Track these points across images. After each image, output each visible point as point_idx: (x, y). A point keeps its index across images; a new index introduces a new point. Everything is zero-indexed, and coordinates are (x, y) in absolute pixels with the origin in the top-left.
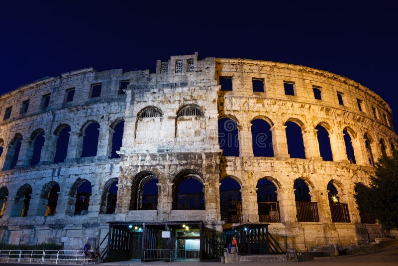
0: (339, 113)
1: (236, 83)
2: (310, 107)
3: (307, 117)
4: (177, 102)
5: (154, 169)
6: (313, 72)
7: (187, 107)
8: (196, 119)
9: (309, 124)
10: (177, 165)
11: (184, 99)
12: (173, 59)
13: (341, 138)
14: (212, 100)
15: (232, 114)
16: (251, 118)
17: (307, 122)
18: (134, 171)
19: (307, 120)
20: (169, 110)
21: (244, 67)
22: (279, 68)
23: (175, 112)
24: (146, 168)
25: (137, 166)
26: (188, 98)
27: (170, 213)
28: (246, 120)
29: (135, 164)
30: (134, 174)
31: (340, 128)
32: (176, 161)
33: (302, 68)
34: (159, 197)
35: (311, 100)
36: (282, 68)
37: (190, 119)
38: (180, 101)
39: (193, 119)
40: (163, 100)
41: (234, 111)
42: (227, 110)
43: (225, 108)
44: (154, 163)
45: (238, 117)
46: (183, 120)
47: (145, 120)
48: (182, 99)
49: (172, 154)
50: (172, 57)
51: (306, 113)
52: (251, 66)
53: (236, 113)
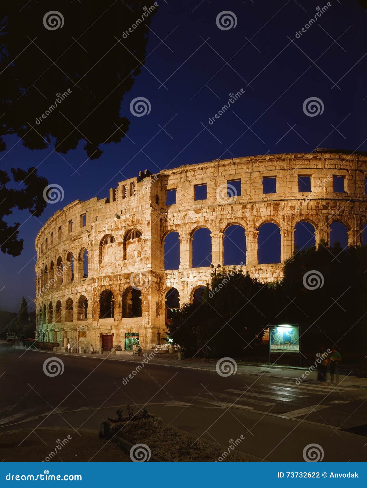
0: (293, 205)
1: (179, 195)
2: (253, 206)
3: (248, 219)
4: (123, 228)
5: (111, 288)
6: (265, 159)
7: (133, 231)
8: (138, 241)
9: (249, 226)
10: (124, 283)
11: (128, 224)
12: (121, 184)
13: (290, 235)
14: (147, 222)
15: (174, 229)
16: (190, 230)
17: (247, 224)
18: (100, 290)
19: (248, 222)
20: (118, 237)
21: (189, 174)
22: (223, 166)
23: (123, 238)
24: (106, 287)
25: (102, 286)
26: (130, 223)
27: (121, 320)
28: (185, 232)
29: (100, 285)
30: (100, 292)
31: (290, 223)
32: (123, 281)
33: (249, 159)
34: (115, 308)
35: (256, 197)
36: (228, 165)
37: (134, 242)
38: (125, 227)
39: (137, 242)
40: (114, 228)
41: (177, 225)
42: (170, 225)
43: (168, 224)
44: (111, 283)
45: (179, 231)
46: (130, 243)
47: (106, 246)
48: (126, 225)
49: (120, 274)
50: (119, 183)
51: (247, 214)
52: (195, 171)
53: (177, 228)
